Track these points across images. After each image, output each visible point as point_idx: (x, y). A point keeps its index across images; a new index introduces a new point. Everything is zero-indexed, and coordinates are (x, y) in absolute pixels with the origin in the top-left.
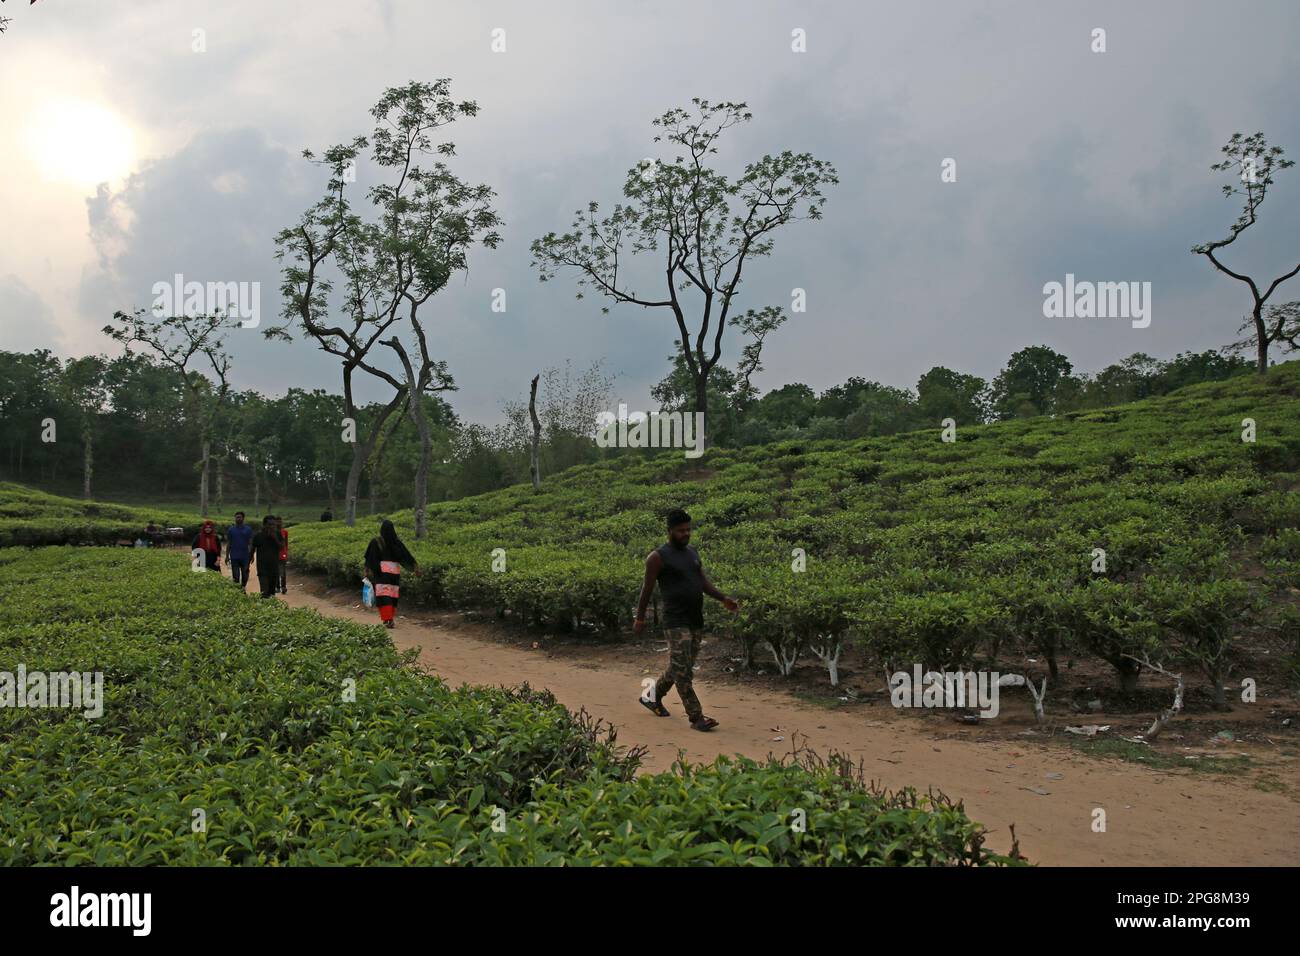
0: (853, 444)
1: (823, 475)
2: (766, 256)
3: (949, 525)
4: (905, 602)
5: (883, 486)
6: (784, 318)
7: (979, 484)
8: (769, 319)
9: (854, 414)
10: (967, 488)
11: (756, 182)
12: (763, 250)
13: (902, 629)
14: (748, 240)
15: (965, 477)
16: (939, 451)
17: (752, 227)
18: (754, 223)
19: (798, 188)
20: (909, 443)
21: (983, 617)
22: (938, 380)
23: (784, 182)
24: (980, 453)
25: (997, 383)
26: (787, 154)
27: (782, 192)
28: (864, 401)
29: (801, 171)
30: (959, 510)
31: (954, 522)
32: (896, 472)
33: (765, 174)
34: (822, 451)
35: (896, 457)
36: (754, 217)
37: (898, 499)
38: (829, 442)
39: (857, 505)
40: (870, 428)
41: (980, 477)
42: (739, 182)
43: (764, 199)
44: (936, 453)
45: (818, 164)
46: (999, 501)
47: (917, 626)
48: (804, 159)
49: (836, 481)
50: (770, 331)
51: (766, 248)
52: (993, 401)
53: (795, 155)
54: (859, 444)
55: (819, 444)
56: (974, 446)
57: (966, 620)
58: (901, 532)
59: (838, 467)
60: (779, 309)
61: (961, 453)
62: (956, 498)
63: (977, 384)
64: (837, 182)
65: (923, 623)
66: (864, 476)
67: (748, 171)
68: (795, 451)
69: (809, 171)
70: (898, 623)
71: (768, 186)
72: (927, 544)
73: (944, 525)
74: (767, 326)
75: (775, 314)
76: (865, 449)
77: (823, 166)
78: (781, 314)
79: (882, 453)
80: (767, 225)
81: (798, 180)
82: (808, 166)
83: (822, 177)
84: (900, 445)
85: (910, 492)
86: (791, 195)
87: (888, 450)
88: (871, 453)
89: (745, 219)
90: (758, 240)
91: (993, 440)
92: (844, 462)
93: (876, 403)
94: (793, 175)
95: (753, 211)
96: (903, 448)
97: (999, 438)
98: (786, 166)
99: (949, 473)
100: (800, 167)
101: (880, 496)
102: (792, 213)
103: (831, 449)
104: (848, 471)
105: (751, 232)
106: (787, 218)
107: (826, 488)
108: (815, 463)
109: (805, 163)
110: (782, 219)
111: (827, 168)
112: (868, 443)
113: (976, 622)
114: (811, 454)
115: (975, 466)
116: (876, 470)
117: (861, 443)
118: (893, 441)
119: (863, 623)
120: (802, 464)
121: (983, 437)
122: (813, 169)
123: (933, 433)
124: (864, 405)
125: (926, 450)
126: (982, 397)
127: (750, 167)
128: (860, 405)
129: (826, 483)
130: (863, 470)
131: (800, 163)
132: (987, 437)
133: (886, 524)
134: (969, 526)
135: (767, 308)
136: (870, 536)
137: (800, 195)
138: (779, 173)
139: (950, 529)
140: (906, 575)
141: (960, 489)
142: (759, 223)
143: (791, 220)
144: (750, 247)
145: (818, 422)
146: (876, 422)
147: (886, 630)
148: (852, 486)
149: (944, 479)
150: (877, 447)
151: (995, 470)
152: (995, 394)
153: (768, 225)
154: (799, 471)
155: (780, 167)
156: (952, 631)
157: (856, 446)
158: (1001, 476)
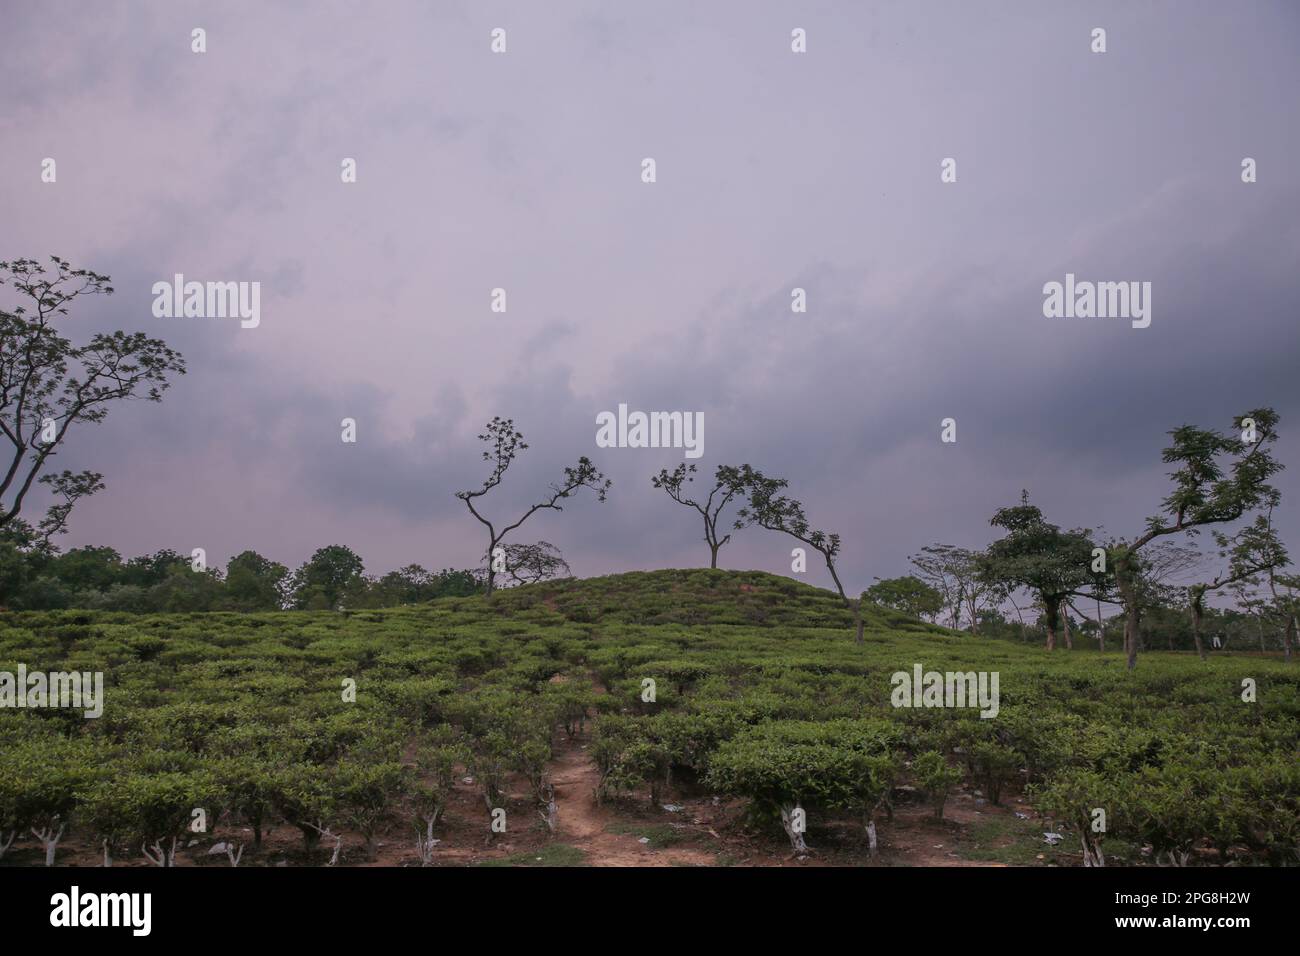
0: (145, 619)
1: (104, 648)
2: (97, 423)
3: (207, 708)
4: (136, 781)
5: (161, 664)
6: (102, 486)
7: (249, 670)
8: (86, 483)
9: (159, 586)
10: (237, 672)
11: (102, 353)
12: (94, 416)
13: (127, 807)
14: (81, 404)
15: (239, 662)
16: (226, 634)
17: (87, 394)
18: (90, 390)
19: (143, 369)
20: (199, 622)
21: (201, 794)
22: (248, 563)
23: (130, 360)
24: (261, 639)
25: (300, 574)
26: (140, 336)
27: (125, 369)
28: (173, 574)
29: (151, 354)
30: (223, 693)
31: (212, 705)
32: (178, 652)
33: (113, 347)
34: (110, 623)
35: (183, 636)
36: (92, 384)
37: (172, 678)
38: (119, 614)
39: (129, 682)
40: (169, 603)
41: (252, 663)
42: (83, 349)
43: (107, 370)
44: (222, 635)
45: (169, 353)
46: (260, 687)
47: (141, 804)
48: (157, 344)
49: (115, 656)
50: (84, 495)
51: (97, 416)
52: (293, 589)
53: (148, 338)
54: (151, 620)
55: (110, 615)
56: (258, 633)
57: (186, 798)
58: (159, 714)
59: (123, 641)
60: (99, 476)
61: (244, 638)
62: (224, 682)
63: (282, 572)
64: (184, 372)
65: (147, 802)
66: (145, 653)
67: (96, 341)
68: (82, 620)
69: (159, 356)
70: (122, 802)
71: (115, 359)
72: (180, 726)
73: (204, 707)
74: (81, 490)
75: (93, 480)
76: (156, 625)
77: (174, 355)
78: (100, 481)
79: (170, 631)
80: (104, 394)
81: (146, 361)
82: (159, 351)
83: (170, 365)
84: (191, 624)
85: (185, 673)
86: (135, 374)
87: (178, 628)
88: (159, 630)
89: (81, 383)
90: (91, 407)
91: (277, 628)
92: (130, 637)
93: (184, 577)
94: (141, 356)
95: (92, 379)
96: (192, 628)
97: (283, 627)
98: (136, 347)
99: (227, 657)
100: (151, 351)
101: (155, 675)
102: (133, 391)
103: (121, 621)
104: (131, 646)
105: (85, 398)
106: (127, 394)
107: (102, 663)
108: (100, 635)
109: (156, 348)
110: (122, 393)
111: (178, 358)
112: (159, 619)
113: (195, 799)
114: (99, 626)
115: (252, 652)
116: (161, 647)
117: (153, 619)
118: (185, 620)
119: (90, 803)
120: (85, 634)
121: (269, 624)
122: (162, 356)
123: (225, 615)
124: (171, 578)
125: (214, 631)
126: (285, 584)
127: (100, 337)
128: (167, 577)
129: (104, 658)
130: (147, 646)
131: (151, 346)
132: (272, 624)
133: (153, 703)
134: (224, 710)
135: (87, 473)
136: (130, 715)
137: (144, 376)
138: (128, 351)
139: (208, 712)
140: (147, 756)
141: (231, 673)
142: (96, 391)
143: (129, 396)
144: (81, 412)
145: (120, 590)
146: (177, 597)
147: (111, 809)
148: (132, 663)
149: (219, 663)
150: (168, 625)
151: (267, 658)
152: (296, 583)
153: (104, 396)
154: (81, 642)
155: (130, 345)
156: (173, 808)
157: (147, 621)
158: (270, 664)
